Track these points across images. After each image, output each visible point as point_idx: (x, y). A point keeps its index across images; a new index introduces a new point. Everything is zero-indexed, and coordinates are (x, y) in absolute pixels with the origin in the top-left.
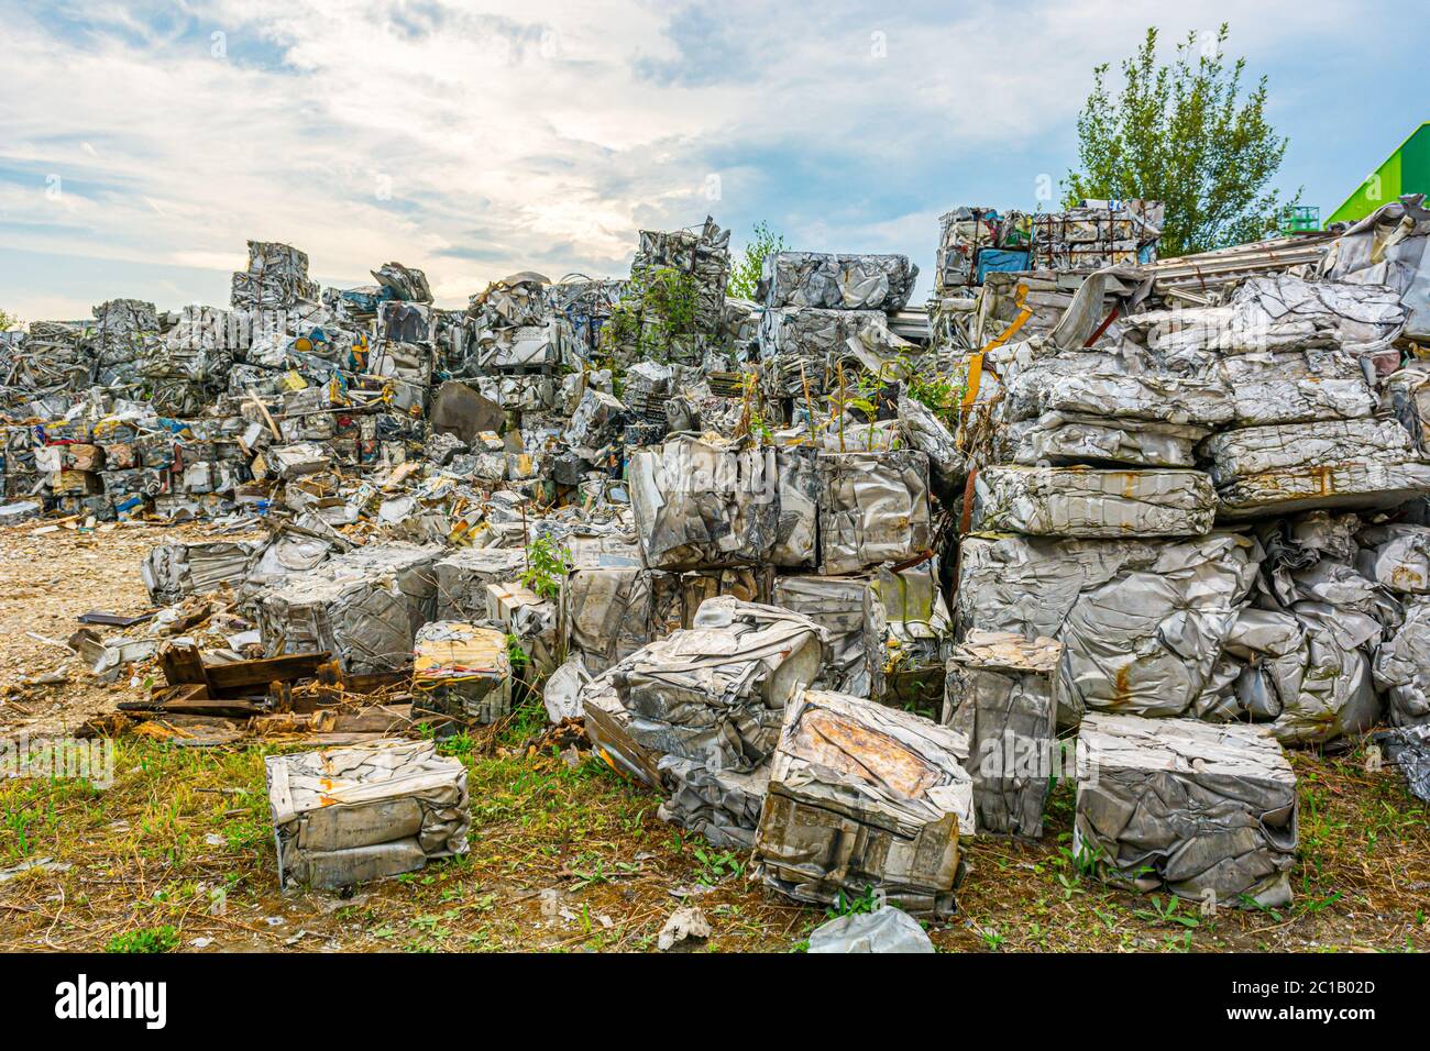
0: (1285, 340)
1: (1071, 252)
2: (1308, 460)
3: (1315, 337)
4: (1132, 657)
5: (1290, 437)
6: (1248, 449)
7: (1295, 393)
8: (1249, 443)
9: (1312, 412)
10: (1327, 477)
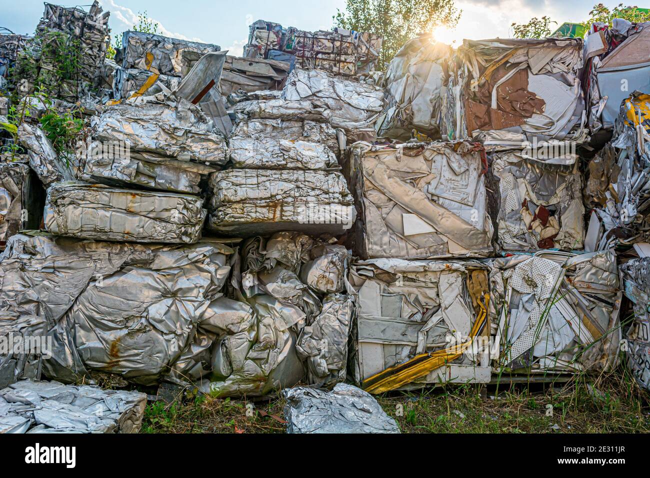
0: (290, 112)
1: (316, 58)
2: (275, 196)
3: (310, 113)
4: (125, 331)
5: (264, 179)
6: (233, 184)
7: (277, 148)
8: (234, 179)
9: (284, 162)
10: (279, 208)
